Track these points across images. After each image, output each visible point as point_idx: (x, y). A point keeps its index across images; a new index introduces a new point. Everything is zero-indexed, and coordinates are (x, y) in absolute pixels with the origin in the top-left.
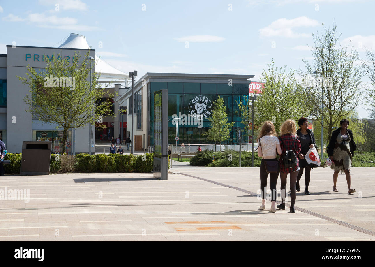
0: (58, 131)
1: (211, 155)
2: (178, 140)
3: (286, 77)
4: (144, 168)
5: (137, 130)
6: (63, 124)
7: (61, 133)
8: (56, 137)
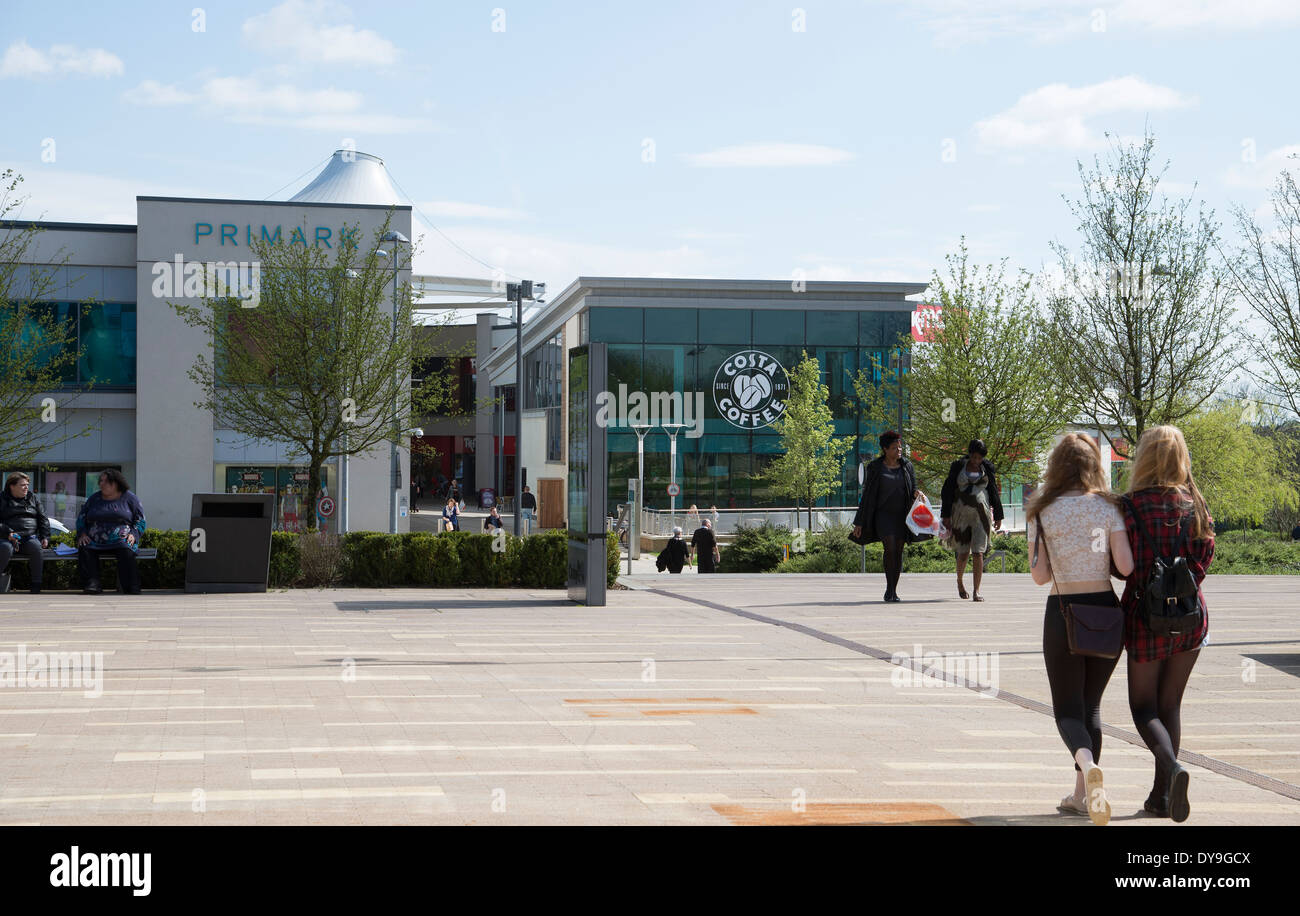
0: (296, 465)
1: (780, 543)
2: (676, 493)
3: (1006, 294)
4: (544, 574)
5: (546, 463)
6: (310, 443)
7: (304, 473)
8: (289, 486)
